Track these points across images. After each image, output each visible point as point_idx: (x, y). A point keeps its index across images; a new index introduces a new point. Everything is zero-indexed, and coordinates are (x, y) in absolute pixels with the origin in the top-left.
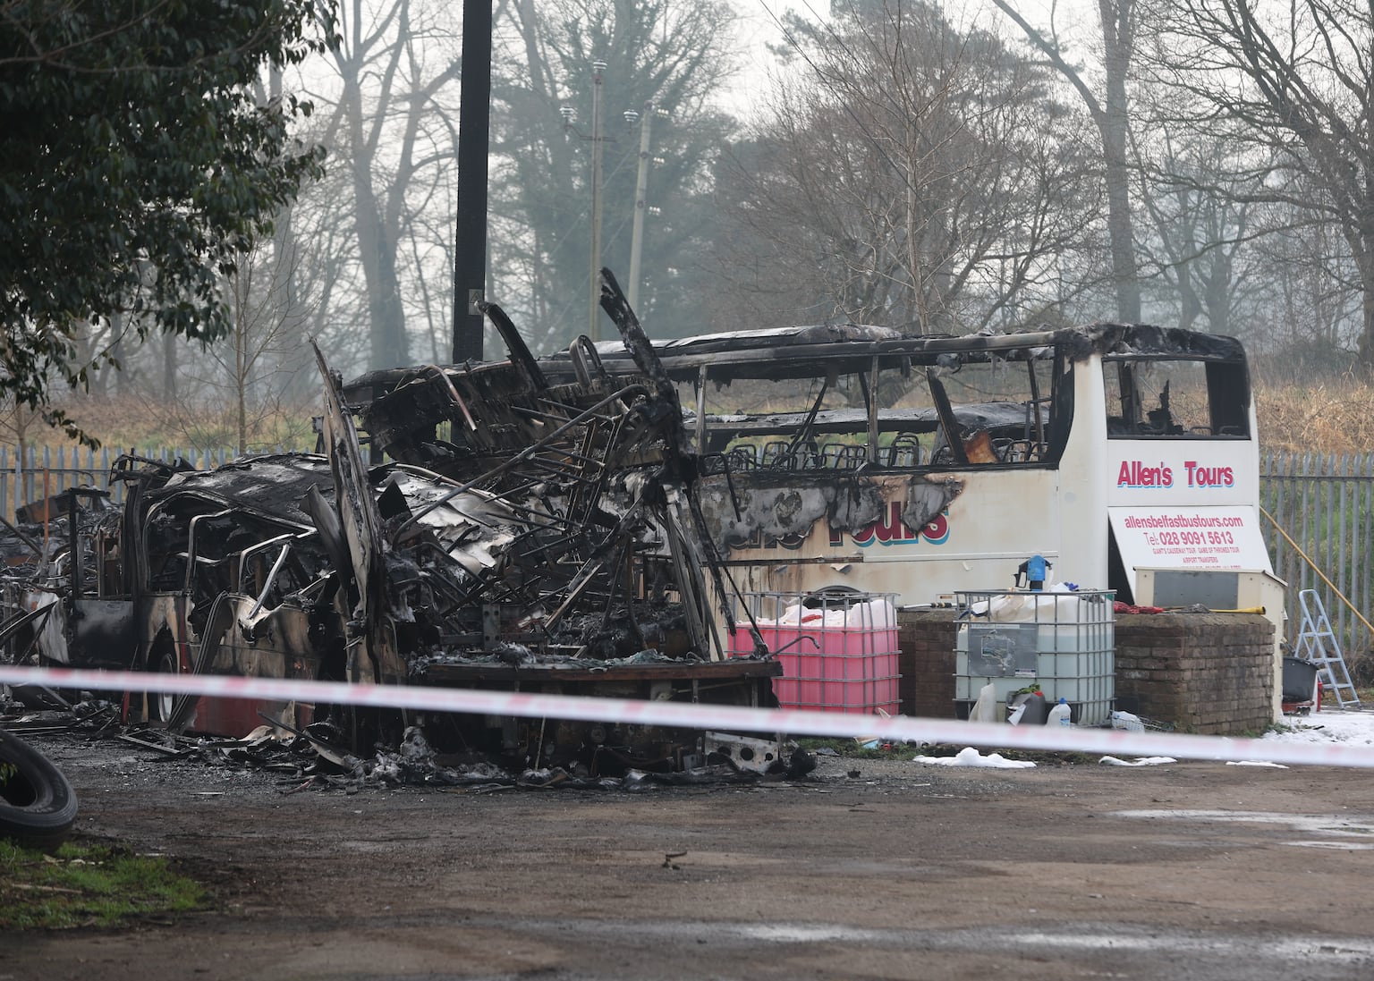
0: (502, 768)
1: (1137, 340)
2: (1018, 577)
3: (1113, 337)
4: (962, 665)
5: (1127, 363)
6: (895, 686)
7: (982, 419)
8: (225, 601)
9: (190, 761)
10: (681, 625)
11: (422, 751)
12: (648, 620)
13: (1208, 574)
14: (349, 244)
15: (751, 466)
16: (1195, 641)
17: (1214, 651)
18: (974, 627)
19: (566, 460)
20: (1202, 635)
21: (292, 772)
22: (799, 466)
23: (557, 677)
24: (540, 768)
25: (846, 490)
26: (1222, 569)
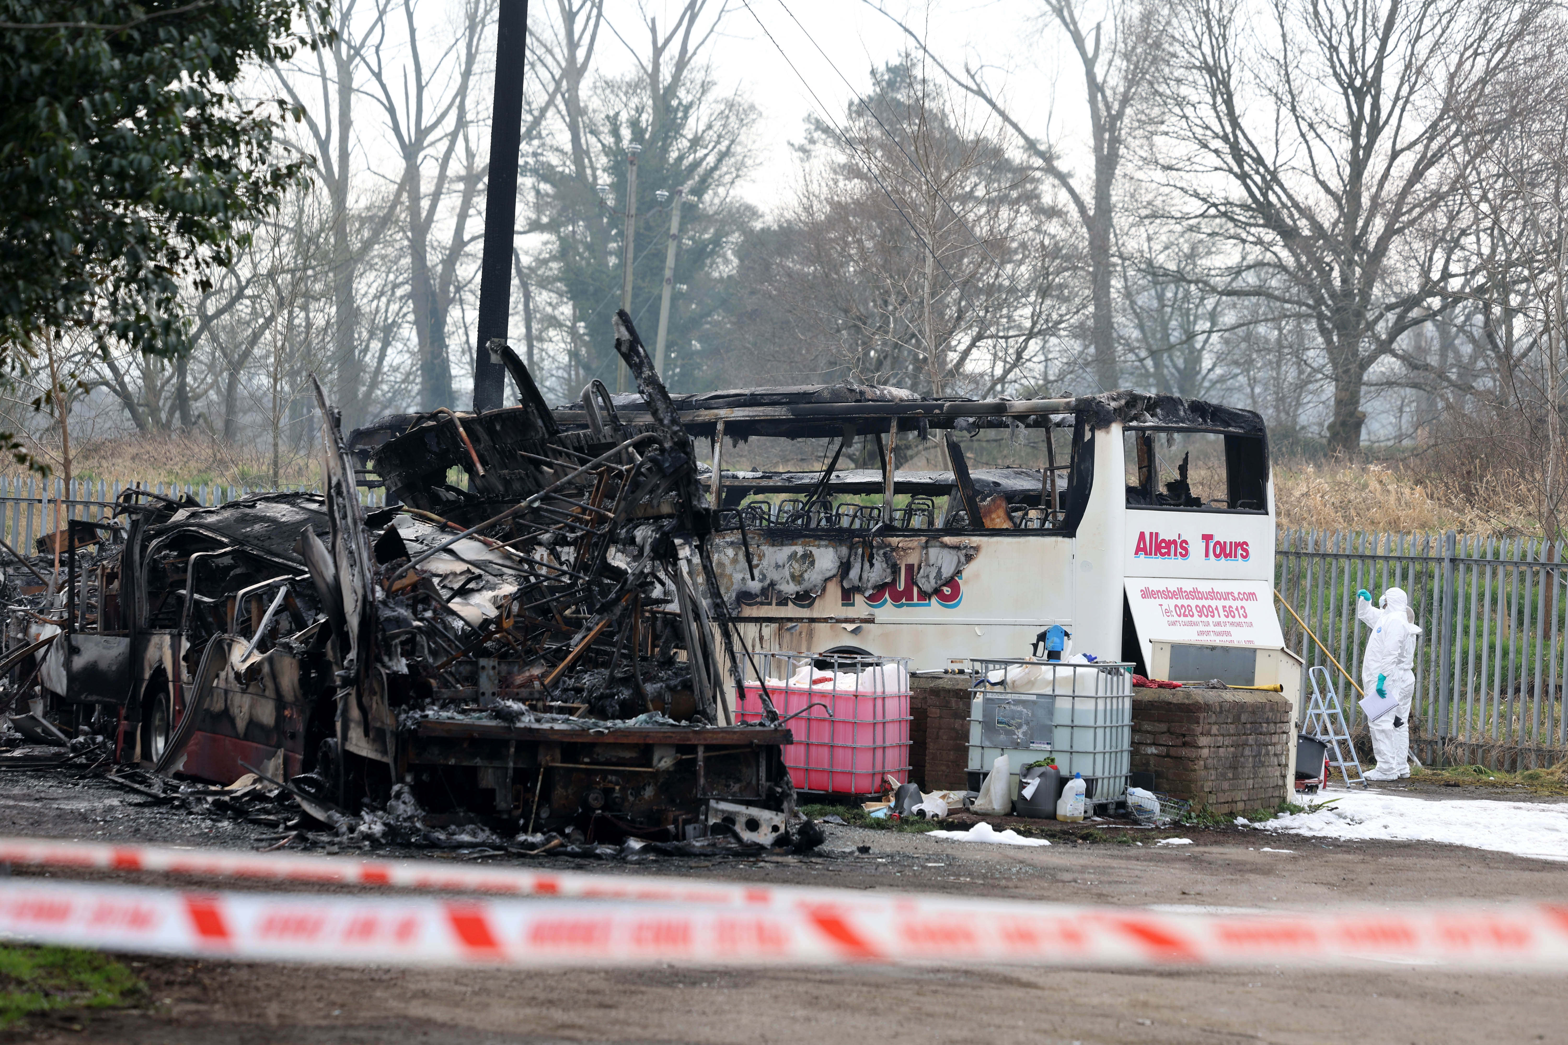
0: (493, 831)
1: (1158, 411)
2: (1035, 646)
3: (1134, 406)
4: (976, 734)
5: (1148, 433)
6: (905, 753)
7: (996, 484)
8: (219, 643)
9: (172, 807)
10: (688, 686)
11: (410, 810)
12: (653, 679)
13: (1226, 649)
14: (405, 310)
15: (765, 523)
16: (1213, 718)
17: (1232, 729)
18: (989, 696)
19: (575, 510)
20: (1221, 712)
21: (274, 825)
22: (813, 525)
23: (555, 737)
24: (535, 831)
25: (860, 551)
26: (1236, 645)
